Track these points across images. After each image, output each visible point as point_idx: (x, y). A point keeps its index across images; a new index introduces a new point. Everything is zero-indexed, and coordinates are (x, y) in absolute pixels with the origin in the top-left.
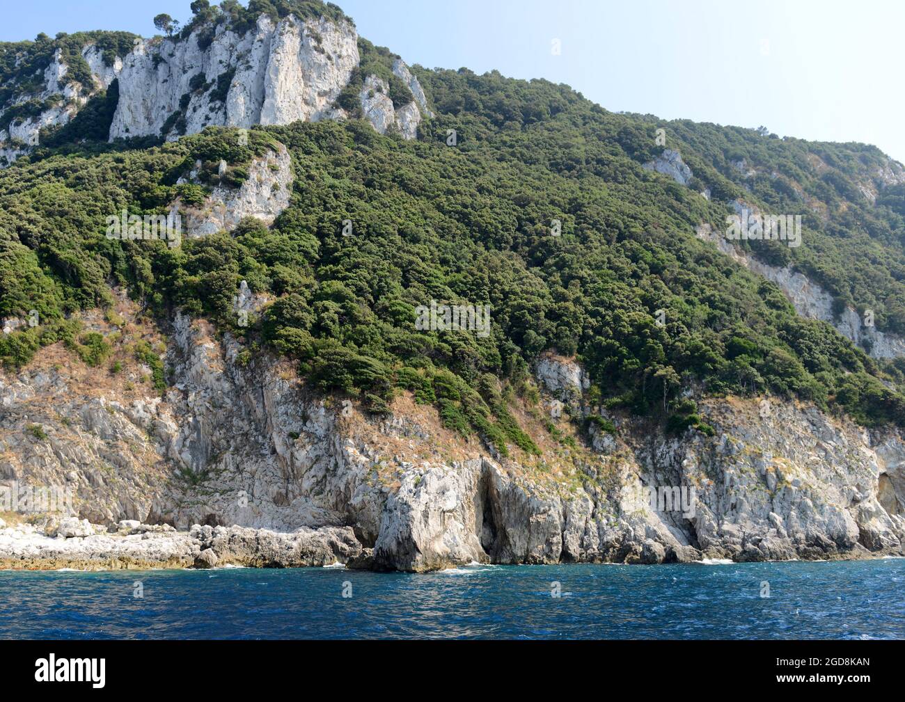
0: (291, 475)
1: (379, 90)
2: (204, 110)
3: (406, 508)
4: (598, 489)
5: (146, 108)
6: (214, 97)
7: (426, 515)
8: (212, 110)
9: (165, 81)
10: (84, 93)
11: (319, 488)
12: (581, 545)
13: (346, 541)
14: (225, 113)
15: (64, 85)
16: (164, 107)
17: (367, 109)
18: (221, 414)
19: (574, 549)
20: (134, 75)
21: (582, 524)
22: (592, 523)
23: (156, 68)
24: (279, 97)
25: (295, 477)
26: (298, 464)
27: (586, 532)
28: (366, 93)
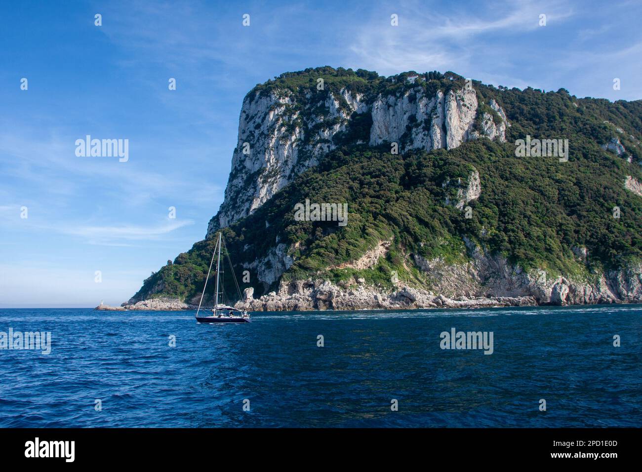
0: (511, 283)
1: (489, 120)
2: (421, 135)
3: (559, 293)
4: (593, 285)
5: (385, 126)
6: (425, 129)
7: (563, 294)
8: (424, 135)
9: (394, 115)
10: (348, 114)
11: (521, 286)
12: (589, 299)
13: (532, 300)
14: (430, 136)
15: (340, 111)
16: (395, 127)
17: (486, 129)
18: (486, 267)
19: (587, 300)
20: (379, 112)
21: (589, 294)
22: (592, 294)
23: (388, 109)
24: (453, 130)
25: (512, 284)
26: (513, 281)
27: (590, 296)
28: (484, 122)
